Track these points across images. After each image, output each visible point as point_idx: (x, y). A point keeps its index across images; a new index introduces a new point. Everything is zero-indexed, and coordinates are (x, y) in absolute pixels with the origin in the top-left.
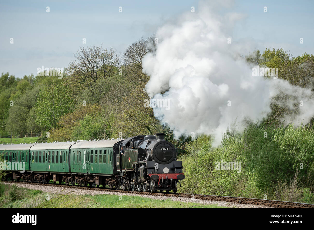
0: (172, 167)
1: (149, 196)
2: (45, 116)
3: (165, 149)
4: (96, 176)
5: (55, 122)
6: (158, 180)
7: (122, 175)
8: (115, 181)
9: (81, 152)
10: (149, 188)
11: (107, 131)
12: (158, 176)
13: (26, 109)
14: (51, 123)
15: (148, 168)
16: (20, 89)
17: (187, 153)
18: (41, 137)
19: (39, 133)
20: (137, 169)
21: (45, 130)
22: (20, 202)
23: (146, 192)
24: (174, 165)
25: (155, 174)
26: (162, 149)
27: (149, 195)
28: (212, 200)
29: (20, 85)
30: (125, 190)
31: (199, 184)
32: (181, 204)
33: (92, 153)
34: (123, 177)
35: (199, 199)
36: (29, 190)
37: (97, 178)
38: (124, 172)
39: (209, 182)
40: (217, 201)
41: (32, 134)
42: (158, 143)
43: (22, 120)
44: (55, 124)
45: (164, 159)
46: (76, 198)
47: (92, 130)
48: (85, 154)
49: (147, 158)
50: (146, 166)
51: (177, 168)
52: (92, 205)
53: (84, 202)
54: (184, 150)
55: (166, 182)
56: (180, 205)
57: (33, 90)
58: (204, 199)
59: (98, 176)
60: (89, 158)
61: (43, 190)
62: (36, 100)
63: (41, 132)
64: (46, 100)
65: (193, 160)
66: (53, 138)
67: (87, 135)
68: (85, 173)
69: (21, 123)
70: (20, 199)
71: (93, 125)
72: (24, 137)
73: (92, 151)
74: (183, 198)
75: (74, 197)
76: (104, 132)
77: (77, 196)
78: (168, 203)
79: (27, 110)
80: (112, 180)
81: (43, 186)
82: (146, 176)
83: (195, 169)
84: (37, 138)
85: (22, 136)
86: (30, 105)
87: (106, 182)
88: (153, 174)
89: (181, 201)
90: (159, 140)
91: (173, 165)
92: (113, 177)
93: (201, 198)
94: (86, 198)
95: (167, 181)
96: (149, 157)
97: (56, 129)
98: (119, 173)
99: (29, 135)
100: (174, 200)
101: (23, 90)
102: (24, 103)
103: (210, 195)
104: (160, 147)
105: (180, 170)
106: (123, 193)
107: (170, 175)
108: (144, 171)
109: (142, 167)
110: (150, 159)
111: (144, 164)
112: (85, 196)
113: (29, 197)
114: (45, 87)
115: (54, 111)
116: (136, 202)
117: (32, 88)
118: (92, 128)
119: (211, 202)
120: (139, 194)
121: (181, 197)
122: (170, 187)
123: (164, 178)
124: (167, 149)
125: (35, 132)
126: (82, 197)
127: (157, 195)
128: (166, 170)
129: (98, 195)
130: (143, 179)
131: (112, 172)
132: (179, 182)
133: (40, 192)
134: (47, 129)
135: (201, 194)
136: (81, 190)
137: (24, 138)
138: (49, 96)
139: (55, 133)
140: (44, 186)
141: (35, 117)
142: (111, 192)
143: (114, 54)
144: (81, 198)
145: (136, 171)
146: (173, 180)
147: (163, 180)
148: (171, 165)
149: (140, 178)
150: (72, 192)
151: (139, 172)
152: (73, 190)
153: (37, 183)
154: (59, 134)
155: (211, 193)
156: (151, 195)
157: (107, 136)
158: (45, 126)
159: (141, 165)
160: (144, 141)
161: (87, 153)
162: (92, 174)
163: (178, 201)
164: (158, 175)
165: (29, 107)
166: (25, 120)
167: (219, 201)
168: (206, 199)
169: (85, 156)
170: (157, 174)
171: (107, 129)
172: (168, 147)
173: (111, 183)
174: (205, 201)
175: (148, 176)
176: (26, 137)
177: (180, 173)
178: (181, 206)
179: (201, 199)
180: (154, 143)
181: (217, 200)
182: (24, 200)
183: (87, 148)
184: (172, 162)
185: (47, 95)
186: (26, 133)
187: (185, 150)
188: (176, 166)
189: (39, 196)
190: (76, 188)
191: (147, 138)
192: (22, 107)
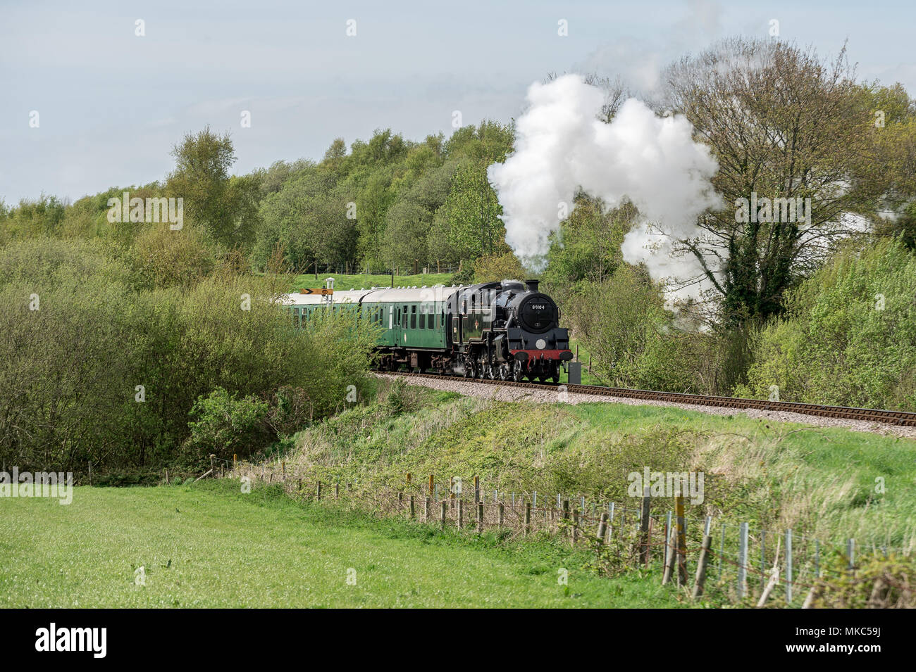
0: (551, 338)
1: (699, 406)
2: (469, 227)
3: (540, 307)
4: (411, 352)
5: (491, 240)
6: (527, 361)
7: (462, 350)
8: (450, 361)
9: (384, 309)
10: (512, 375)
11: (607, 261)
12: (527, 354)
13: (425, 211)
14: (483, 242)
15: (511, 341)
16: (414, 166)
17: (785, 310)
18: (459, 273)
19: (455, 264)
20: (490, 342)
21: (468, 258)
22: (411, 417)
23: (505, 380)
24: (554, 335)
25: (521, 351)
26: (534, 307)
27: (698, 404)
28: (838, 417)
29: (413, 158)
30: (467, 377)
31: (810, 380)
32: (770, 426)
33: (405, 312)
34: (465, 354)
35: (810, 414)
36: (432, 391)
37: (414, 355)
38: (466, 346)
39: (834, 377)
40: (850, 420)
41: (440, 267)
42: (526, 298)
43: (417, 235)
44: (491, 244)
45: (538, 325)
46: (536, 410)
47: (573, 259)
48: (391, 312)
49: (507, 323)
50: (506, 336)
51: (560, 341)
52: (572, 426)
53: (552, 418)
54: (777, 304)
55: (541, 364)
56: (768, 427)
57: (442, 168)
58: (821, 415)
59: (415, 352)
60: (399, 319)
61: (462, 391)
62: (448, 192)
63: (459, 261)
64: (470, 192)
65: (798, 327)
66: (485, 275)
67: (562, 269)
68: (391, 347)
69: (415, 242)
70: (411, 411)
71: (575, 246)
72: (422, 272)
73: (406, 307)
74: (775, 412)
75: (531, 407)
76: (599, 263)
77: (538, 405)
78: (742, 422)
79: (429, 213)
80: (444, 359)
81: (462, 383)
82: (505, 354)
83: (801, 348)
84: (450, 275)
85: (418, 271)
86: (436, 202)
87: (432, 363)
88: (518, 351)
89: (770, 417)
90: (528, 292)
91: (552, 336)
92: (446, 354)
93: (814, 413)
94: (557, 410)
95: (542, 362)
96: (512, 320)
97: (492, 255)
98: (456, 348)
99: (433, 269)
100: (754, 415)
101: (418, 169)
102: (423, 197)
103: (836, 406)
104: (531, 305)
105: (565, 343)
106: (641, 400)
107: (548, 352)
108: (502, 345)
109: (500, 337)
110: (513, 324)
111: (502, 333)
112: (556, 406)
113: (431, 406)
114: (470, 162)
115: (489, 214)
116: (669, 420)
117: (439, 164)
118: (572, 253)
119: (836, 421)
120: (676, 401)
121: (770, 409)
122: (546, 372)
123: (538, 358)
124: (543, 307)
125: (445, 262)
126: (549, 409)
127: (716, 405)
128: (541, 344)
129: (584, 404)
130: (501, 359)
131: (443, 345)
132: (563, 365)
133: (456, 396)
134: (472, 256)
135: (815, 404)
136: (546, 392)
137: (421, 274)
138: (478, 181)
139: (491, 266)
140: (465, 383)
141: (446, 230)
142: (615, 398)
143: (625, 89)
144: (547, 411)
145: (487, 345)
146: (553, 361)
147: (535, 361)
148: (549, 335)
149: (496, 356)
150: (527, 395)
151: (495, 346)
152: (529, 393)
153: (438, 374)
154: (500, 267)
155: (838, 401)
156: (702, 404)
157: (606, 273)
158: (467, 248)
159: (498, 334)
160: (502, 293)
161: (395, 310)
162: (405, 347)
163: (763, 418)
164: (527, 352)
165: (434, 206)
166: (424, 236)
167: (855, 419)
168: (826, 416)
169: (391, 316)
170: (525, 351)
171: (607, 257)
172: (545, 305)
173: (441, 364)
174: (824, 419)
175: (510, 354)
176: (427, 272)
177: (565, 349)
178: (770, 429)
179: (815, 415)
180: (520, 297)
181: (850, 418)
182: (420, 412)
183: (395, 303)
184: (552, 330)
185: (473, 179)
186: (425, 265)
187: (781, 304)
188: (558, 337)
189: (453, 405)
190: (535, 387)
191: (507, 288)
192: (418, 207)
